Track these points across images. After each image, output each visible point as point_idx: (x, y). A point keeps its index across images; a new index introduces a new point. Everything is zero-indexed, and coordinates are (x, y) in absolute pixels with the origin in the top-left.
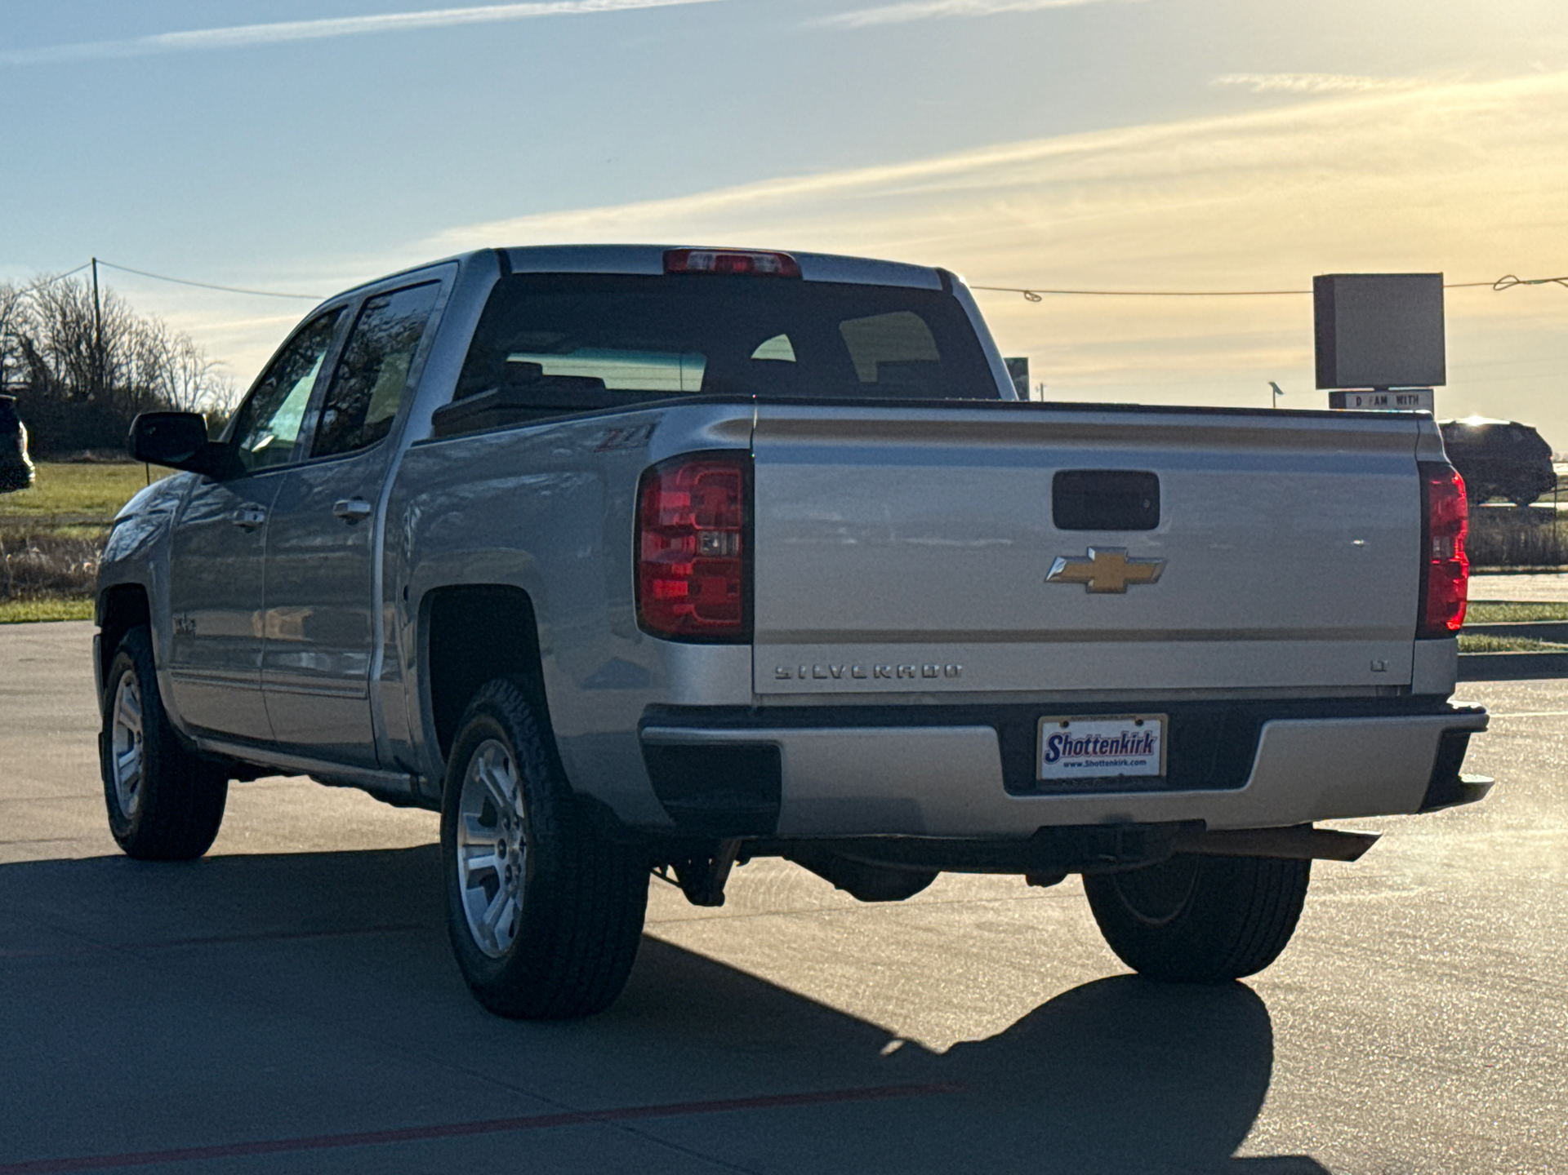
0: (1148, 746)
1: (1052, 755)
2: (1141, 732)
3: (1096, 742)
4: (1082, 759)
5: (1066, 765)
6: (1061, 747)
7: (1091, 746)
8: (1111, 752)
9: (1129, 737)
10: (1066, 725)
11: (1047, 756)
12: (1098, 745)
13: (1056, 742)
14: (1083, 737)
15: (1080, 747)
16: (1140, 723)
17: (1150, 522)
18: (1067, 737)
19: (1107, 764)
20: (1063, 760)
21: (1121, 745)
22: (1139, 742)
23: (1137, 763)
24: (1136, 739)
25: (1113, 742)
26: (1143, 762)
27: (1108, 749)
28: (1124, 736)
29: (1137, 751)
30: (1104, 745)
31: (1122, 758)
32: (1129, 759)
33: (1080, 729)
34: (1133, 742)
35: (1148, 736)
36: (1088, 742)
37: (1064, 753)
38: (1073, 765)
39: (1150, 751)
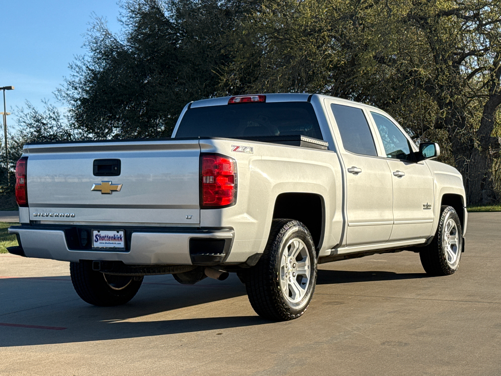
0: (121, 239)
1: (96, 240)
2: (119, 234)
3: (107, 237)
4: (104, 242)
5: (100, 243)
6: (98, 238)
8: (111, 240)
9: (116, 236)
10: (99, 232)
11: (95, 240)
13: (97, 236)
14: (104, 235)
15: (103, 238)
16: (118, 232)
17: (118, 173)
18: (100, 235)
19: (111, 243)
20: (99, 242)
21: (114, 238)
22: (119, 238)
23: (118, 244)
25: (112, 237)
26: (120, 244)
28: (114, 236)
29: (118, 240)
30: (110, 238)
31: (115, 242)
32: (117, 242)
33: (103, 233)
35: (121, 236)
36: (105, 237)
37: (99, 240)
38: (102, 243)
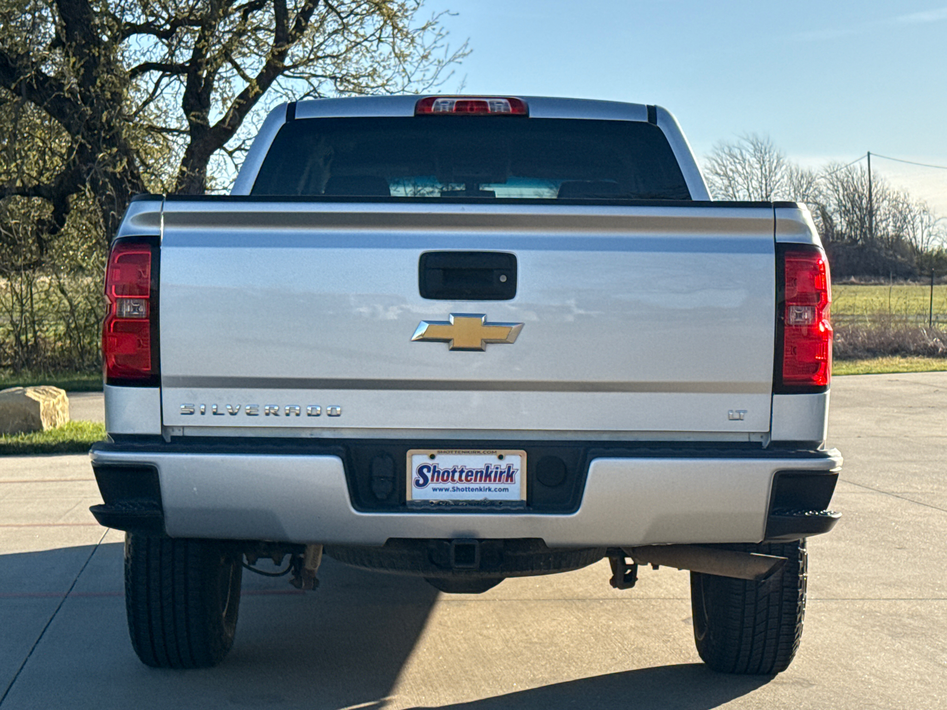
0: (510, 476)
1: (421, 481)
2: (503, 465)
3: (462, 472)
4: (449, 485)
5: (435, 490)
6: (429, 475)
7: (457, 475)
8: (475, 480)
9: (492, 468)
10: (432, 457)
11: (417, 483)
12: (464, 475)
13: (425, 470)
14: (450, 467)
15: (447, 475)
16: (501, 457)
17: (507, 292)
18: (435, 467)
19: (472, 490)
20: (431, 485)
21: (486, 475)
22: (501, 473)
23: (500, 490)
24: (499, 470)
25: (477, 472)
26: (506, 489)
27: (473, 478)
28: (488, 468)
29: (500, 480)
30: (469, 475)
31: (486, 486)
32: (493, 486)
33: (446, 461)
34: (496, 473)
35: (509, 468)
36: (454, 471)
37: (432, 480)
38: (441, 490)
39: (512, 480)
